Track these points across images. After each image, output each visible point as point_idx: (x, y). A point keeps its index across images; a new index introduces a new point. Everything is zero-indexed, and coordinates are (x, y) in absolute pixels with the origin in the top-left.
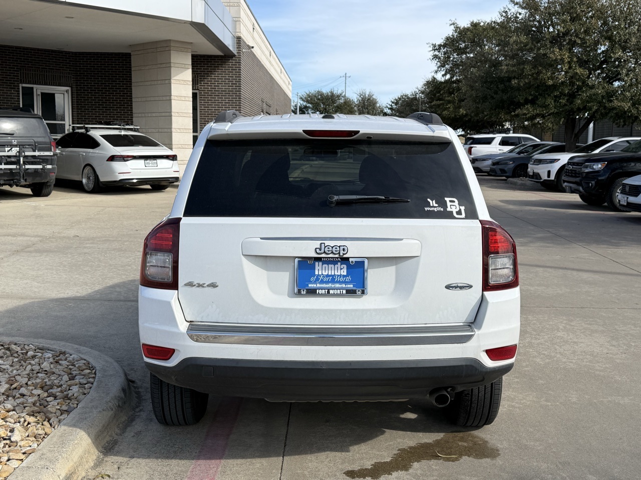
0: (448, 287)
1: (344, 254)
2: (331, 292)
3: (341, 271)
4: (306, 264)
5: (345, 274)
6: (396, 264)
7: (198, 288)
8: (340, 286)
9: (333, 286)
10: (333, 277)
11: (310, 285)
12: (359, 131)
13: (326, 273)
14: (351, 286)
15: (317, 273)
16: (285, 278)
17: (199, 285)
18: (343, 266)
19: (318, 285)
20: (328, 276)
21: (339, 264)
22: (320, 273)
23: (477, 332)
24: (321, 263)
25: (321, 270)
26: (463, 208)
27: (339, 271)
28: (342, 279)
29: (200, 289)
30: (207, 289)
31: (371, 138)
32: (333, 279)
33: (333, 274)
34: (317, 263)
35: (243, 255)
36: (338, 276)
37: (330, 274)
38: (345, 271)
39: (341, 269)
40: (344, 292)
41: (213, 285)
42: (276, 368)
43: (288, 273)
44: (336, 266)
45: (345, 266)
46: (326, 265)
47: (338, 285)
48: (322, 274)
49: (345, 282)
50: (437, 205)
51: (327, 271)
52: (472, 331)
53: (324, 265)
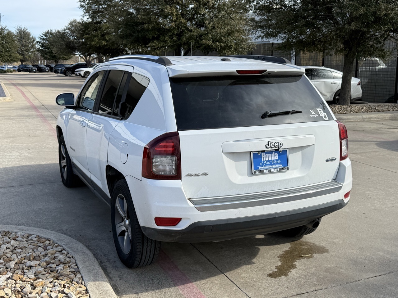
0: (327, 161)
1: (281, 147)
2: (272, 170)
3: (275, 157)
4: (257, 155)
5: (277, 159)
6: (302, 150)
7: (195, 177)
8: (275, 166)
9: (271, 167)
10: (271, 161)
11: (260, 168)
12: (267, 70)
13: (268, 160)
14: (281, 166)
15: (263, 160)
16: (245, 164)
17: (196, 175)
18: (276, 154)
19: (264, 167)
20: (268, 161)
21: (274, 153)
22: (265, 160)
23: (343, 184)
24: (264, 154)
25: (265, 158)
26: (326, 114)
27: (274, 157)
28: (276, 162)
29: (197, 177)
30: (201, 177)
31: (270, 74)
32: (271, 163)
33: (271, 159)
34: (262, 154)
35: (223, 153)
36: (274, 160)
37: (269, 160)
38: (277, 157)
39: (275, 156)
40: (278, 169)
41: (206, 174)
42: (250, 221)
43: (247, 161)
44: (272, 154)
45: (277, 154)
46: (267, 155)
47: (274, 166)
48: (266, 160)
49: (277, 164)
50: (315, 113)
51: (268, 158)
52: (341, 184)
53: (266, 155)
